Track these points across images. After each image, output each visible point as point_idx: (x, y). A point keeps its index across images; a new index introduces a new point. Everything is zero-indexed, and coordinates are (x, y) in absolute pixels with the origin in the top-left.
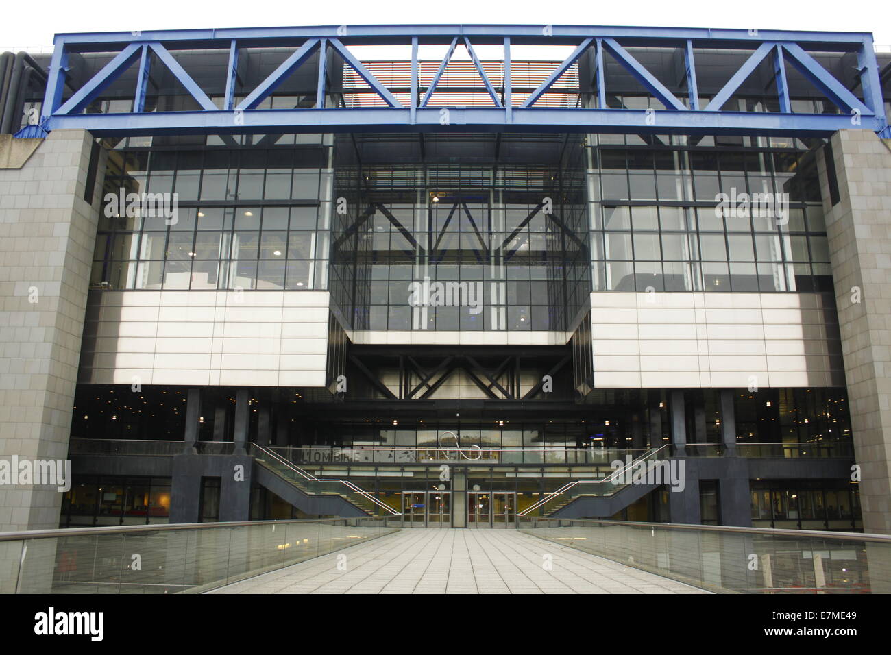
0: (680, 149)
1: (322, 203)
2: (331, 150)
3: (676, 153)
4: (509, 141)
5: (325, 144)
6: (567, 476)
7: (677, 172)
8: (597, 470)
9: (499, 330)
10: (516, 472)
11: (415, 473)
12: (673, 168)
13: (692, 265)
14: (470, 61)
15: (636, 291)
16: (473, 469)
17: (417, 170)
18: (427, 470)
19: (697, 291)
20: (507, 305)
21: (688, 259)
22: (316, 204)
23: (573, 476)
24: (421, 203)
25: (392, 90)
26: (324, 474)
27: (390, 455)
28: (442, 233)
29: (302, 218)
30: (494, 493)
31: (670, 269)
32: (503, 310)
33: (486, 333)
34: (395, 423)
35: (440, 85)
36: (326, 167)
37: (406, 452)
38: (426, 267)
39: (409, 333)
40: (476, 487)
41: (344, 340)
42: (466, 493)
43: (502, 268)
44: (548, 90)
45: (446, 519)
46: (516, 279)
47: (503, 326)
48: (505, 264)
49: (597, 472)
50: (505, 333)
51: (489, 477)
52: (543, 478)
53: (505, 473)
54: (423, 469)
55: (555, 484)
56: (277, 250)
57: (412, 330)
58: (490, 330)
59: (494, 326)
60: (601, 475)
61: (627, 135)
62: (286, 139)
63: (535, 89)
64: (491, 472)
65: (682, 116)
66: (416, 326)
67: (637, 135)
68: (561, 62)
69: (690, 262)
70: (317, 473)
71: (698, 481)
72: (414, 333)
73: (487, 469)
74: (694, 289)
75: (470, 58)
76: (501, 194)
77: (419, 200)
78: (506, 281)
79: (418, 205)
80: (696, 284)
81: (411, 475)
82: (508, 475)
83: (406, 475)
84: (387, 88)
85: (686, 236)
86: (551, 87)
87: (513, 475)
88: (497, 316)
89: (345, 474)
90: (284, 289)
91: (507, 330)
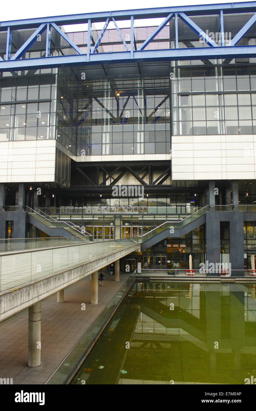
0: (218, 66)
1: (52, 100)
2: (57, 75)
3: (216, 68)
4: (146, 66)
5: (53, 73)
6: (165, 219)
7: (216, 77)
8: (179, 216)
9: (140, 154)
10: (143, 217)
11: (99, 218)
12: (214, 75)
13: (221, 122)
14: (116, 29)
15: (193, 135)
16: (124, 216)
17: (104, 82)
18: (104, 216)
19: (223, 134)
20: (144, 143)
21: (219, 119)
22: (50, 101)
23: (168, 219)
24: (106, 97)
25: (79, 46)
26: (60, 219)
27: (99, 210)
28: (123, 110)
29: (45, 107)
30: (133, 226)
31: (210, 124)
32: (142, 145)
33: (134, 155)
34: (101, 196)
35: (102, 41)
36: (55, 83)
37: (106, 209)
38: (109, 126)
39: (101, 156)
40: (126, 224)
41: (69, 161)
42: (120, 227)
43: (143, 125)
44: (152, 40)
45: (112, 237)
46: (148, 130)
47: (142, 152)
48: (144, 123)
49: (179, 217)
50: (143, 155)
51: (131, 219)
52: (154, 220)
53: (138, 218)
54: (102, 216)
55: (159, 222)
56: (43, 121)
57: (102, 155)
58: (137, 154)
59: (138, 152)
60: (181, 219)
61: (191, 61)
62: (37, 72)
63: (145, 40)
64: (132, 218)
65: (215, 50)
66: (104, 153)
67: (200, 60)
68: (157, 26)
69: (220, 120)
70: (58, 218)
71: (219, 222)
72: (102, 156)
73: (130, 216)
74: (221, 133)
75: (115, 28)
76: (143, 91)
77: (105, 96)
78: (144, 131)
79: (105, 98)
80: (223, 131)
81: (97, 219)
82: (139, 219)
83: (95, 219)
84: (76, 45)
85: (218, 108)
86: (154, 39)
87: (141, 219)
88: (140, 148)
89: (69, 219)
90: (37, 140)
91: (144, 154)
